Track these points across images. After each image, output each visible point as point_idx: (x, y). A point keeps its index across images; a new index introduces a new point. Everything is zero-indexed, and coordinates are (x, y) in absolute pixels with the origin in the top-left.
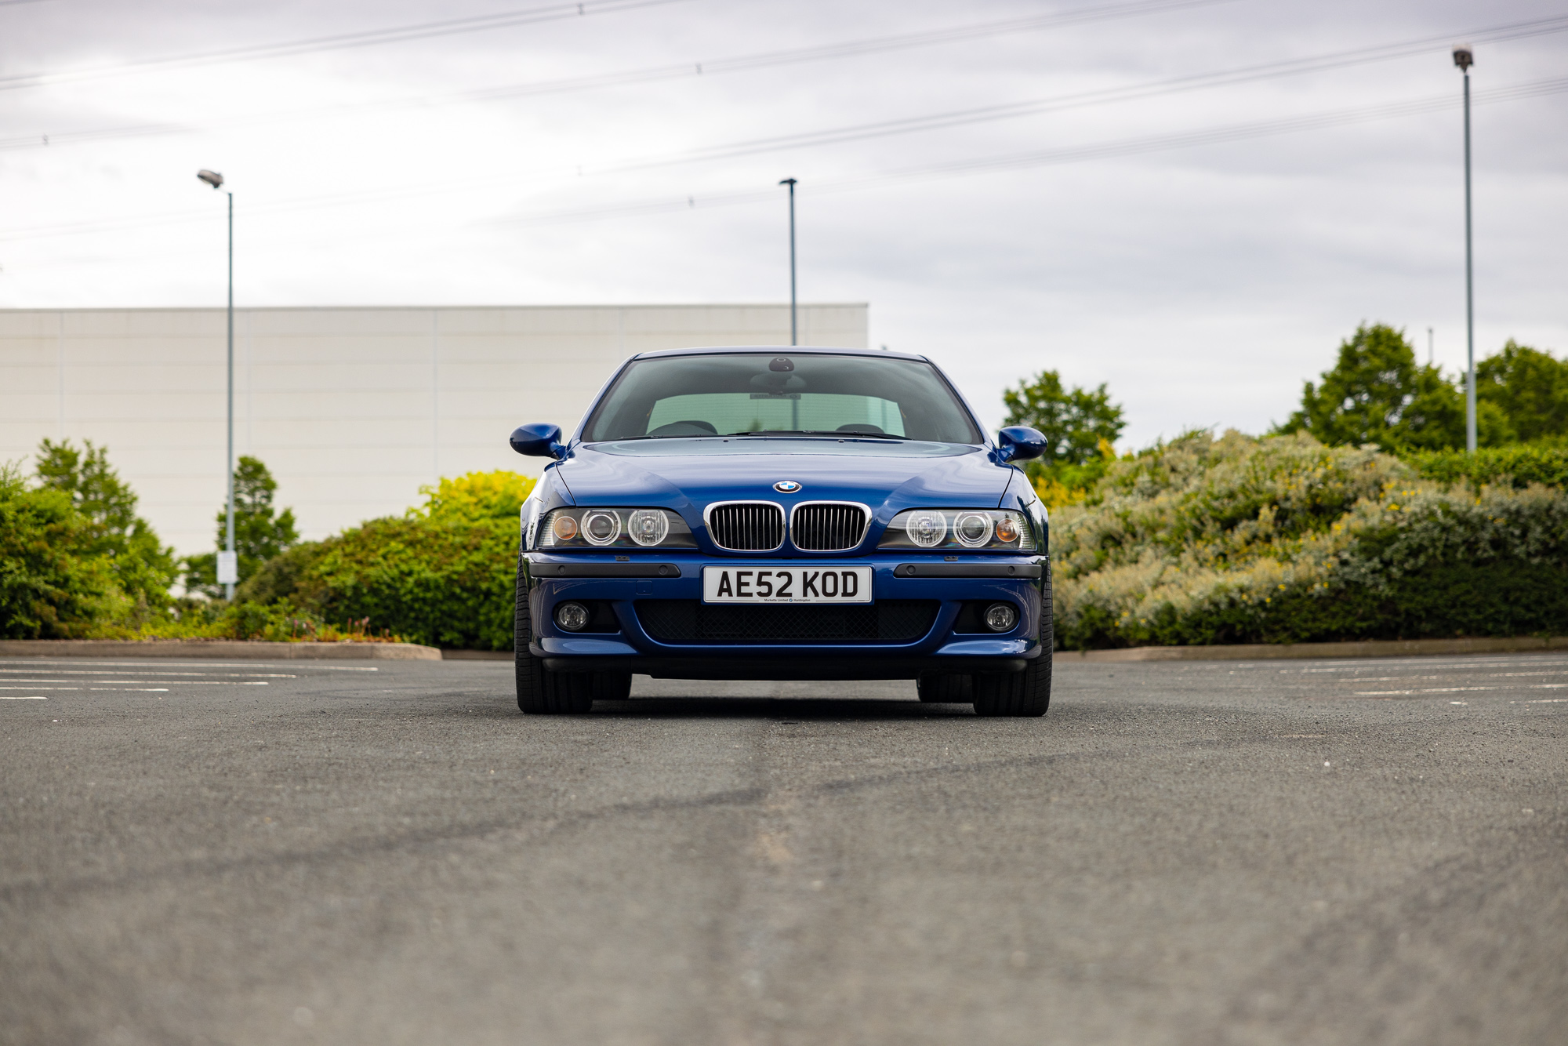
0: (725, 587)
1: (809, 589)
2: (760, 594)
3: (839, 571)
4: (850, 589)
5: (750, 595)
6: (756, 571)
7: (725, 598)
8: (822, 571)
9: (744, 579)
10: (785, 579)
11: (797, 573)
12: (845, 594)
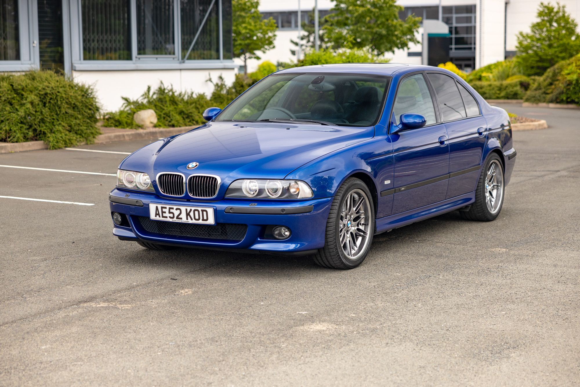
0: (157, 213)
1: (189, 217)
2: (170, 217)
3: (200, 209)
4: (205, 218)
5: (166, 217)
6: (168, 207)
7: (157, 218)
8: (193, 209)
9: (164, 210)
10: (178, 211)
11: (183, 209)
12: (203, 220)
